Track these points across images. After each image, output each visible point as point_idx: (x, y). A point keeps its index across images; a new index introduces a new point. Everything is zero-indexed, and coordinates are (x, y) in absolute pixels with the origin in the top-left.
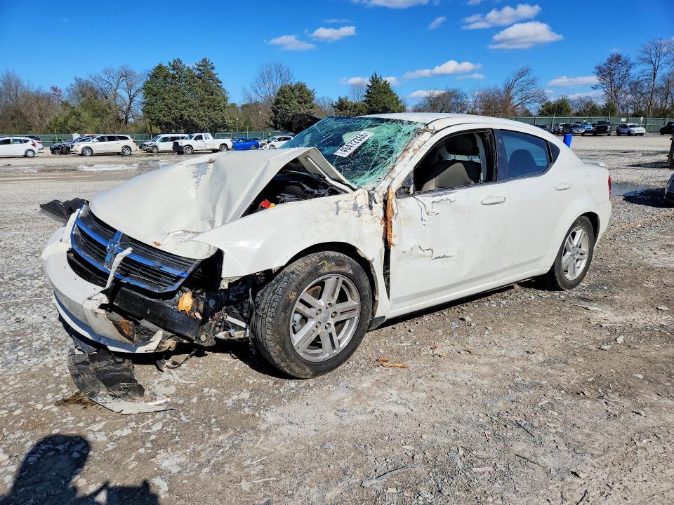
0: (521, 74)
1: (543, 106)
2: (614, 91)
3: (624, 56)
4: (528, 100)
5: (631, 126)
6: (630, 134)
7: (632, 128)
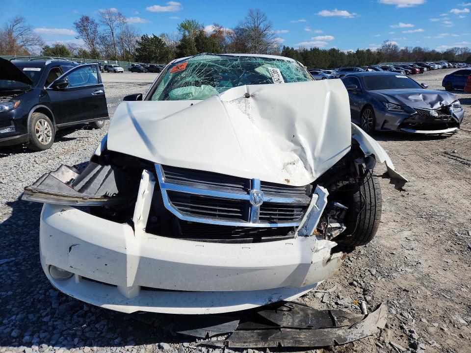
0: (17, 21)
1: (43, 49)
2: (92, 42)
3: (90, 18)
4: (29, 43)
5: (115, 66)
6: (115, 71)
7: (115, 68)
